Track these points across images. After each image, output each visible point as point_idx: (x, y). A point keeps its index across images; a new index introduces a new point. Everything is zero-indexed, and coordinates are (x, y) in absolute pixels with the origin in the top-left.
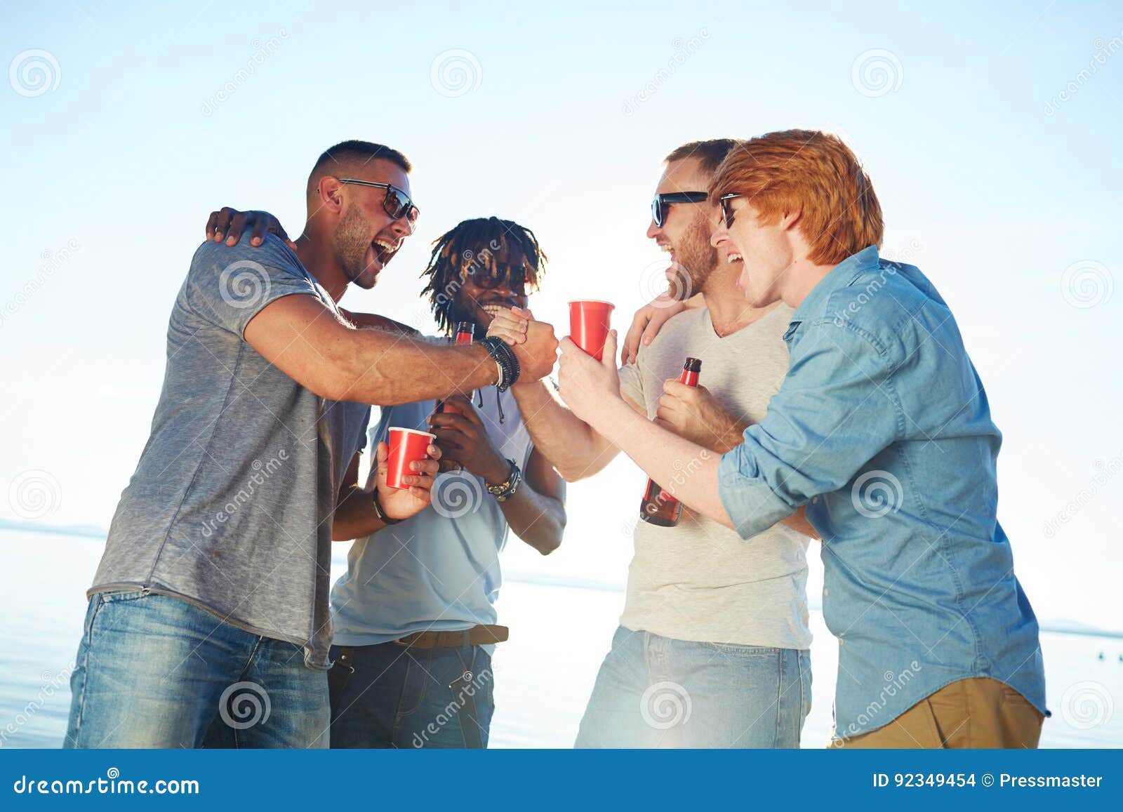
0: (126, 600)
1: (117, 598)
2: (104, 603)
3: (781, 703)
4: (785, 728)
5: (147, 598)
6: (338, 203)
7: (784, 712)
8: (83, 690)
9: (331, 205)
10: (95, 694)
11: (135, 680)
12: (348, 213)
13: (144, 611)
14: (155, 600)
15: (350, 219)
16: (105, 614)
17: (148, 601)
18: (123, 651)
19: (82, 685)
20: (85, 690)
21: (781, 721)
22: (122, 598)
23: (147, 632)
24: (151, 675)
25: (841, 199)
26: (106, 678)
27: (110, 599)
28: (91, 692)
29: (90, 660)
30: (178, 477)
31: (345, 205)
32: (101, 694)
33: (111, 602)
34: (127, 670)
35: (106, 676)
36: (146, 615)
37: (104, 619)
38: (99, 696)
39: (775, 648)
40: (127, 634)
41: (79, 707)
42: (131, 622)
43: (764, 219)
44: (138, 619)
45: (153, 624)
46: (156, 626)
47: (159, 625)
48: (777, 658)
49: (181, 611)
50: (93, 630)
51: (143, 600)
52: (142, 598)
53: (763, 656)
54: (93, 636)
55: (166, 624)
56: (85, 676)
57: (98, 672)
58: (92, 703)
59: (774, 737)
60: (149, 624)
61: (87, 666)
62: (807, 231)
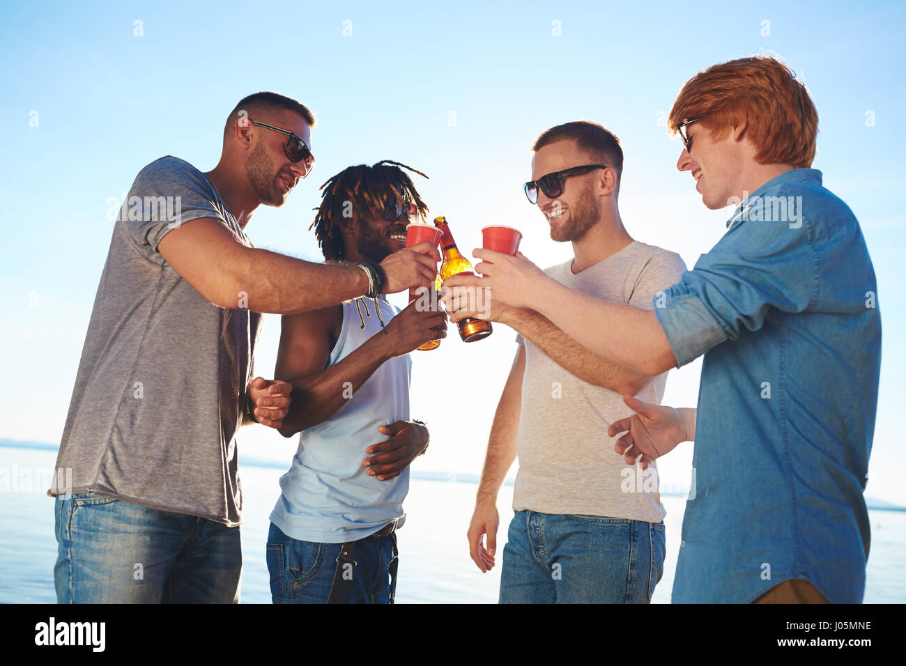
0: (95, 504)
1: (89, 502)
2: (77, 506)
3: (631, 564)
4: (634, 586)
5: (113, 504)
6: (248, 140)
7: (634, 572)
8: (71, 578)
9: (243, 141)
10: (80, 583)
11: (111, 570)
12: (256, 149)
13: (111, 514)
14: (120, 505)
15: (258, 155)
16: (79, 516)
17: (114, 506)
18: (97, 547)
19: (70, 574)
20: (73, 578)
21: (631, 579)
22: (93, 503)
23: (115, 531)
24: (123, 566)
25: (779, 106)
26: (87, 570)
27: (82, 503)
28: (77, 581)
29: (73, 554)
30: (112, 394)
31: (254, 142)
32: (84, 582)
33: (83, 506)
34: (103, 563)
35: (86, 568)
36: (114, 518)
37: (79, 520)
38: (83, 584)
39: (627, 520)
40: (99, 534)
41: (70, 591)
42: (102, 523)
43: (716, 135)
44: (107, 521)
45: (121, 525)
46: (122, 526)
47: (124, 525)
48: (628, 528)
49: (142, 513)
50: (72, 529)
51: (110, 505)
52: (109, 503)
53: (617, 525)
54: (72, 534)
55: (130, 524)
56: (71, 566)
57: (80, 565)
58: (79, 589)
59: (624, 593)
60: (117, 525)
61: (71, 558)
62: (753, 138)
